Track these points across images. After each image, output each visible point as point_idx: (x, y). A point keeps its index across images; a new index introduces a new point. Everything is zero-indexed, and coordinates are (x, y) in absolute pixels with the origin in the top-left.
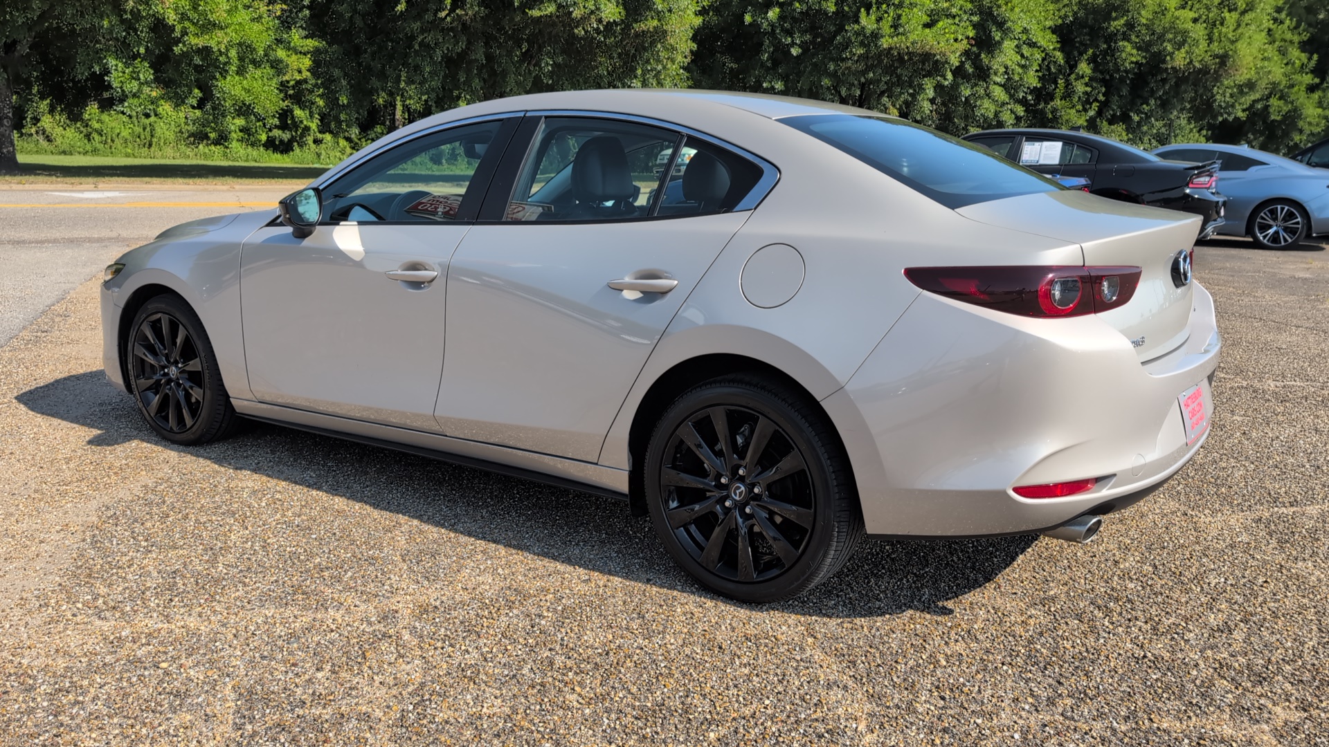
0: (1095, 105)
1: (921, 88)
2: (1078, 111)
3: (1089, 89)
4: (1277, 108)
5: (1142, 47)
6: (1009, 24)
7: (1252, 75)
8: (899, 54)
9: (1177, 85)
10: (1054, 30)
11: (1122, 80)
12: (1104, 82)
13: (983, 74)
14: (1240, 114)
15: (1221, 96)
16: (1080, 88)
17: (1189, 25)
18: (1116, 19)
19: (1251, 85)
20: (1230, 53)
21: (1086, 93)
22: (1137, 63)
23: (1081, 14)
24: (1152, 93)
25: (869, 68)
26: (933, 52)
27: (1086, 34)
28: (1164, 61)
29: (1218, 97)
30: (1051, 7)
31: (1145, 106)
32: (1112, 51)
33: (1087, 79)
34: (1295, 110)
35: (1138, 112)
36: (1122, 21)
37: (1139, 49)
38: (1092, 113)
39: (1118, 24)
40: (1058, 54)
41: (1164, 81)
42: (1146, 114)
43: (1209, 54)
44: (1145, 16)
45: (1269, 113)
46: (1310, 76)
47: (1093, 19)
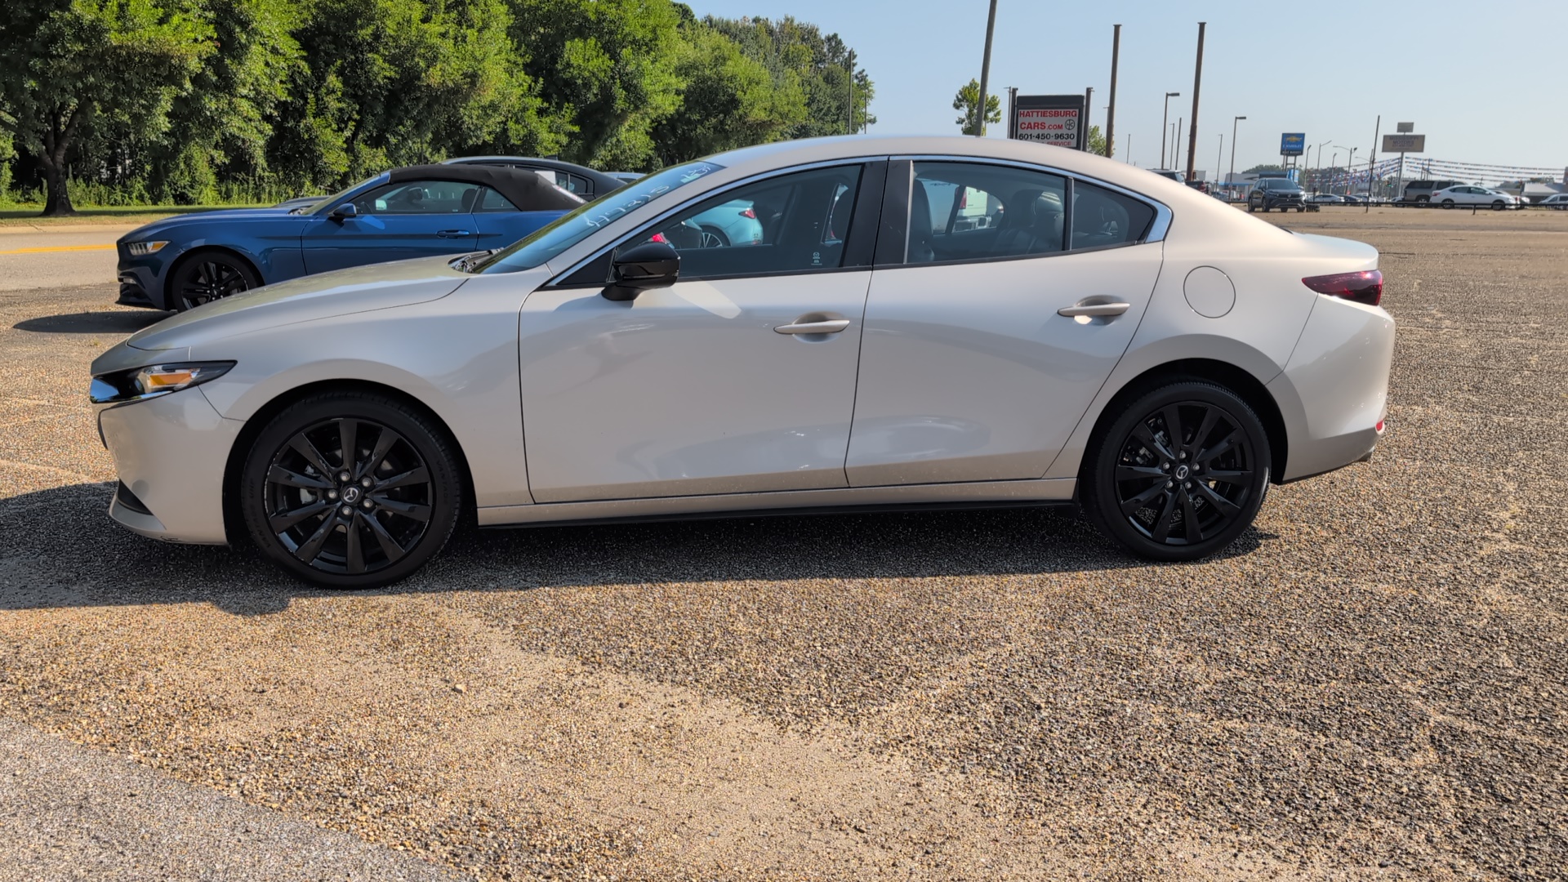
0: (351, 124)
1: (156, 99)
2: (334, 131)
3: (343, 105)
4: (515, 132)
5: (391, 60)
6: (254, 25)
7: (496, 97)
8: (128, 53)
9: (429, 105)
10: (294, 35)
11: (375, 97)
12: (355, 97)
13: (226, 84)
14: (487, 138)
15: (469, 115)
16: (333, 104)
17: (438, 41)
18: (362, 27)
19: (494, 107)
20: (480, 72)
21: (340, 110)
22: (389, 78)
23: (321, 18)
24: (407, 111)
25: (88, 70)
26: (171, 53)
27: (330, 43)
28: (419, 78)
29: (466, 118)
30: (294, 7)
31: (400, 127)
32: (360, 63)
33: (339, 94)
34: (531, 133)
35: (395, 134)
36: (370, 31)
37: (390, 63)
38: (348, 133)
39: (366, 33)
40: (303, 65)
41: (418, 99)
42: (402, 136)
43: (461, 72)
44: (390, 28)
45: (508, 136)
46: (539, 100)
47: (335, 25)
